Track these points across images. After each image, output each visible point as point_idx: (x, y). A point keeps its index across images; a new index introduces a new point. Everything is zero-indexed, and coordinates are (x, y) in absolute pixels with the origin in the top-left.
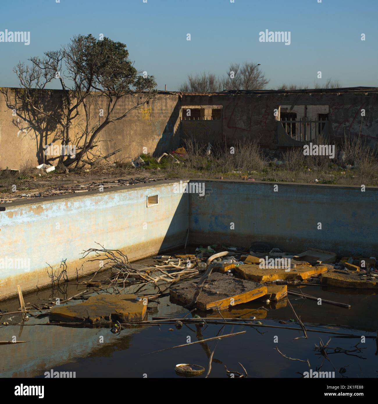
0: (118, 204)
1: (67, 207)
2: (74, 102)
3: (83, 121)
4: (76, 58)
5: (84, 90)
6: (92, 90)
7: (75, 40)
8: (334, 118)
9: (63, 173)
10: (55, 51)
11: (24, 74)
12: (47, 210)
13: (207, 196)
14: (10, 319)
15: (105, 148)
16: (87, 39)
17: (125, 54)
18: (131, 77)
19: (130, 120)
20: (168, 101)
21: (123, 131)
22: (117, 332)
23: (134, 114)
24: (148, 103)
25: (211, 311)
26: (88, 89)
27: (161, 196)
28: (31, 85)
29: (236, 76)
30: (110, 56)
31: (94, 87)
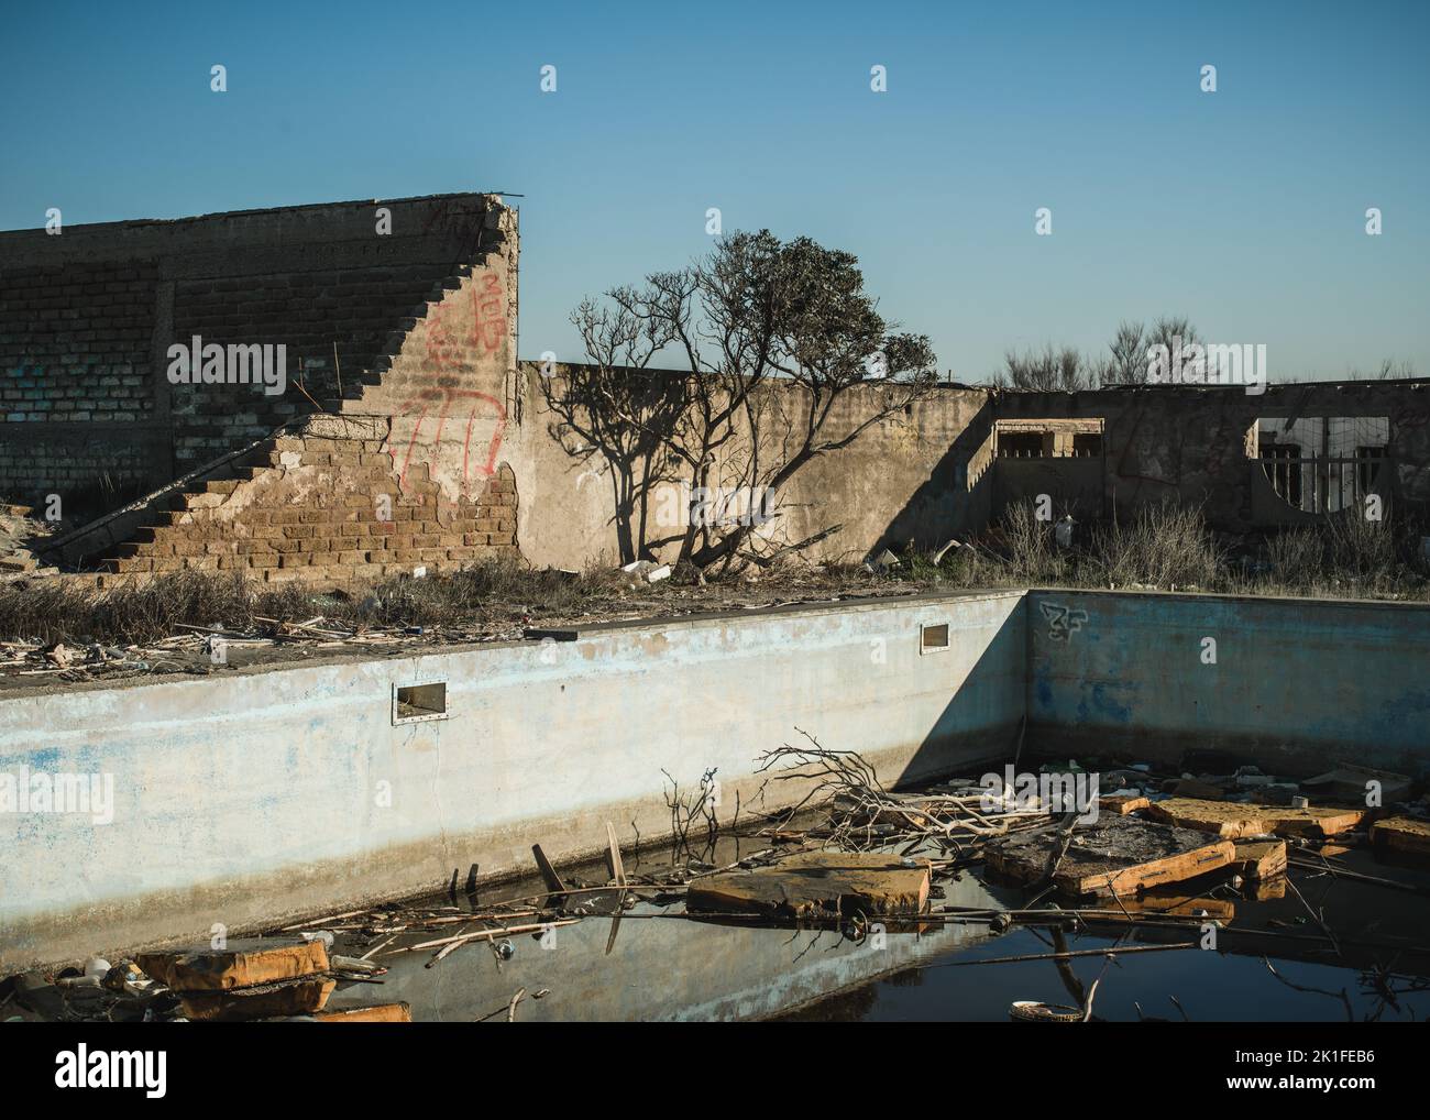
0: (849, 641)
1: (725, 641)
2: (720, 401)
3: (743, 452)
4: (727, 289)
5: (746, 373)
6: (770, 373)
7: (726, 244)
8: (1402, 450)
9: (690, 584)
10: (674, 271)
11: (598, 328)
12: (676, 645)
13: (1074, 633)
14: (590, 902)
15: (798, 525)
16: (757, 240)
17: (855, 280)
18: (871, 338)
19: (863, 455)
20: (962, 406)
21: (844, 481)
22: (859, 937)
23: (871, 440)
24: (908, 409)
25: (1092, 898)
26: (758, 372)
27: (955, 628)
28: (613, 356)
29: (1136, 354)
30: (817, 283)
31: (773, 364)
